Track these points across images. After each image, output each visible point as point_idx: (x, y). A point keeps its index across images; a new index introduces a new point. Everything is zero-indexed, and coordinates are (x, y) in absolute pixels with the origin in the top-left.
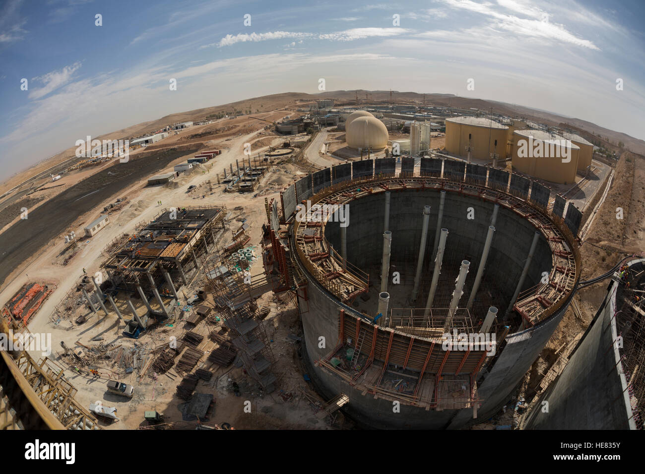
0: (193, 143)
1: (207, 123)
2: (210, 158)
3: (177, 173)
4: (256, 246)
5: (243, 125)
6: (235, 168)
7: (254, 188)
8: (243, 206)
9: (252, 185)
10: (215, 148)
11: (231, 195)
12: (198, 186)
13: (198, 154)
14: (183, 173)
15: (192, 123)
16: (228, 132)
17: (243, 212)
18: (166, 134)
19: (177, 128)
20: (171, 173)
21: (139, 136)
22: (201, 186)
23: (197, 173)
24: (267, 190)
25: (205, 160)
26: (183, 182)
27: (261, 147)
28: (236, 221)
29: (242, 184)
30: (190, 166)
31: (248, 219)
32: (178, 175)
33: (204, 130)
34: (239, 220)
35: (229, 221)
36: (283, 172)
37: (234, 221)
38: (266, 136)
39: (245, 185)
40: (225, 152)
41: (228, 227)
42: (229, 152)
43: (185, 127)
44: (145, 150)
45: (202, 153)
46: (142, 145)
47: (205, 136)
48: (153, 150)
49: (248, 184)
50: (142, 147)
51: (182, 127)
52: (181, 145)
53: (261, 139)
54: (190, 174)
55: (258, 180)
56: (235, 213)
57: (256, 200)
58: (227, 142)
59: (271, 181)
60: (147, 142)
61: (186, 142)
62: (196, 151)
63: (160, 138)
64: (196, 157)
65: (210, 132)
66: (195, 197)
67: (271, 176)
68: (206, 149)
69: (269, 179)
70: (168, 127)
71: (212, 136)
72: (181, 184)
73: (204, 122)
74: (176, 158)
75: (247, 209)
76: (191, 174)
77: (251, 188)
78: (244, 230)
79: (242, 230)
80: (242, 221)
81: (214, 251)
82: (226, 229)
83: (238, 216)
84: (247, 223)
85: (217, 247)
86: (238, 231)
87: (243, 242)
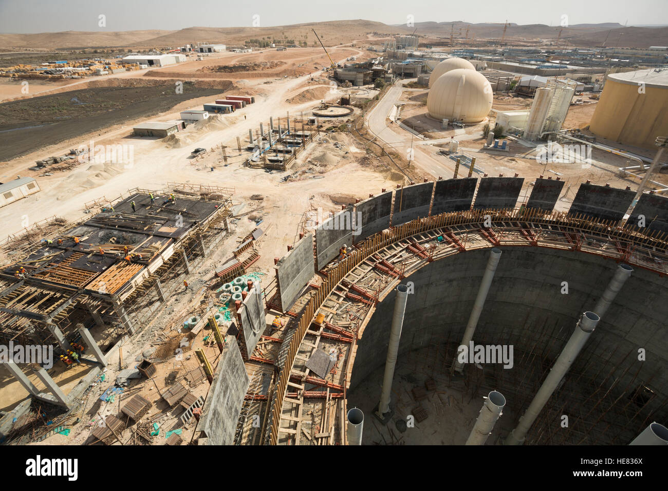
0: (218, 80)
1: (246, 51)
2: (236, 106)
3: (183, 123)
4: (265, 271)
5: (292, 62)
6: (266, 129)
7: (287, 166)
8: (263, 194)
9: (285, 161)
10: (247, 93)
11: (253, 172)
12: (208, 150)
13: (221, 97)
14: (193, 125)
15: (224, 47)
16: (270, 71)
17: (263, 205)
18: (182, 57)
19: (202, 50)
20: (173, 123)
21: (142, 50)
22: (213, 151)
23: (213, 128)
24: (304, 172)
25: (229, 110)
26: (189, 141)
27: (311, 100)
28: (249, 219)
29: (272, 156)
30: (206, 115)
31: (265, 219)
32: (184, 126)
33: (238, 61)
34: (252, 219)
35: (238, 218)
36: (331, 146)
37: (245, 219)
38: (319, 84)
39: (276, 158)
40: (259, 100)
41: (234, 228)
42: (265, 101)
43: (215, 51)
44: (146, 75)
45: (227, 98)
46: (143, 66)
47: (237, 71)
48: (158, 79)
49: (280, 157)
50: (141, 69)
51: (210, 50)
52: (200, 79)
53: (312, 87)
54: (202, 129)
55: (295, 154)
56: (250, 205)
57: (285, 187)
58: (265, 85)
59: (312, 157)
60: (151, 63)
61: (209, 76)
62: (221, 92)
63: (173, 61)
64: (217, 102)
65: (246, 66)
66: (200, 168)
67: (314, 150)
68: (234, 91)
69: (311, 154)
70: (188, 46)
71: (247, 72)
72: (185, 143)
73: (242, 49)
74: (189, 99)
75: (268, 200)
76: (204, 128)
77: (282, 166)
78: (254, 239)
79: (250, 240)
80: (257, 220)
81: (200, 270)
82: (229, 231)
83: (252, 211)
84: (262, 226)
85: (208, 263)
86: (244, 241)
87: (245, 263)
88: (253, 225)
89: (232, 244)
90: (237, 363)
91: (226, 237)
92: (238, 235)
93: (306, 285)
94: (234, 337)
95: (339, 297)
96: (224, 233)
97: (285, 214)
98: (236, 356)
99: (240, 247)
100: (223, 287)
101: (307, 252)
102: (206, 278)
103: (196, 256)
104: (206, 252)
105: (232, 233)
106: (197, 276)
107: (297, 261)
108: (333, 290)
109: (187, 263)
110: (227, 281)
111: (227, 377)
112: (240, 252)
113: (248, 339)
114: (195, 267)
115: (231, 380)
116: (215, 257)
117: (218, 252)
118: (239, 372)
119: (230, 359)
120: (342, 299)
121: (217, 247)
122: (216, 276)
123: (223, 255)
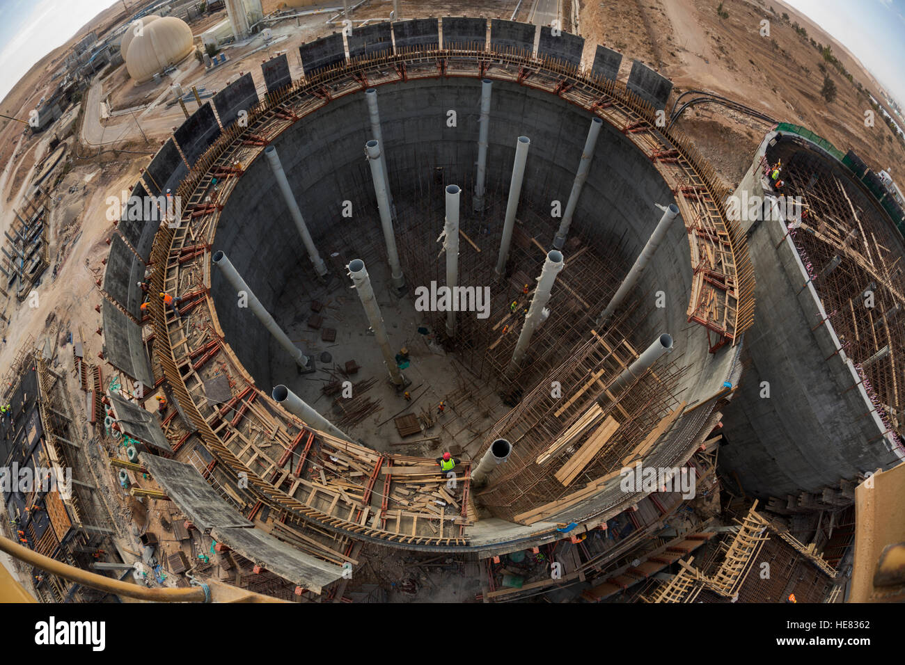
7: (47, 260)
8: (52, 309)
9: (42, 257)
11: (29, 300)
17: (58, 320)
24: (64, 248)
27: (25, 176)
28: (62, 346)
29: (30, 267)
31: (71, 330)
34: (64, 343)
35: (55, 357)
37: (60, 349)
38: (24, 153)
39: (34, 265)
41: (61, 370)
49: (36, 259)
53: (20, 164)
55: (45, 241)
56: (51, 333)
57: (60, 281)
59: (60, 225)
67: (56, 217)
69: (57, 225)
77: (43, 264)
78: (81, 358)
79: (80, 363)
80: (68, 339)
81: (81, 435)
82: (61, 376)
83: (58, 336)
84: (76, 338)
85: (78, 422)
86: (77, 369)
87: (97, 386)
88: (69, 346)
89: (73, 384)
90: (168, 466)
91: (65, 384)
92: (69, 371)
93: (144, 345)
94: (143, 453)
95: (176, 322)
96: (60, 384)
97: (80, 305)
98: (161, 463)
99: (81, 379)
100: (107, 426)
101: (116, 318)
102: (91, 435)
103: (66, 428)
104: (68, 416)
105: (64, 374)
106: (86, 443)
107: (116, 335)
108: (166, 323)
109: (69, 442)
110: (104, 418)
111: (174, 482)
112: (84, 383)
113: (153, 441)
114: (76, 438)
115: (179, 481)
116: (77, 411)
117: (74, 404)
118: (177, 469)
119: (159, 470)
120: (180, 321)
121: (68, 402)
122: (93, 424)
123: (79, 401)
